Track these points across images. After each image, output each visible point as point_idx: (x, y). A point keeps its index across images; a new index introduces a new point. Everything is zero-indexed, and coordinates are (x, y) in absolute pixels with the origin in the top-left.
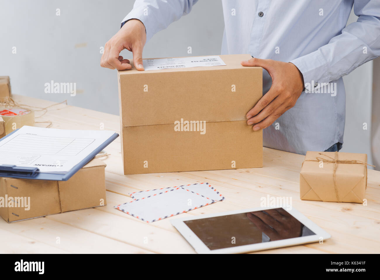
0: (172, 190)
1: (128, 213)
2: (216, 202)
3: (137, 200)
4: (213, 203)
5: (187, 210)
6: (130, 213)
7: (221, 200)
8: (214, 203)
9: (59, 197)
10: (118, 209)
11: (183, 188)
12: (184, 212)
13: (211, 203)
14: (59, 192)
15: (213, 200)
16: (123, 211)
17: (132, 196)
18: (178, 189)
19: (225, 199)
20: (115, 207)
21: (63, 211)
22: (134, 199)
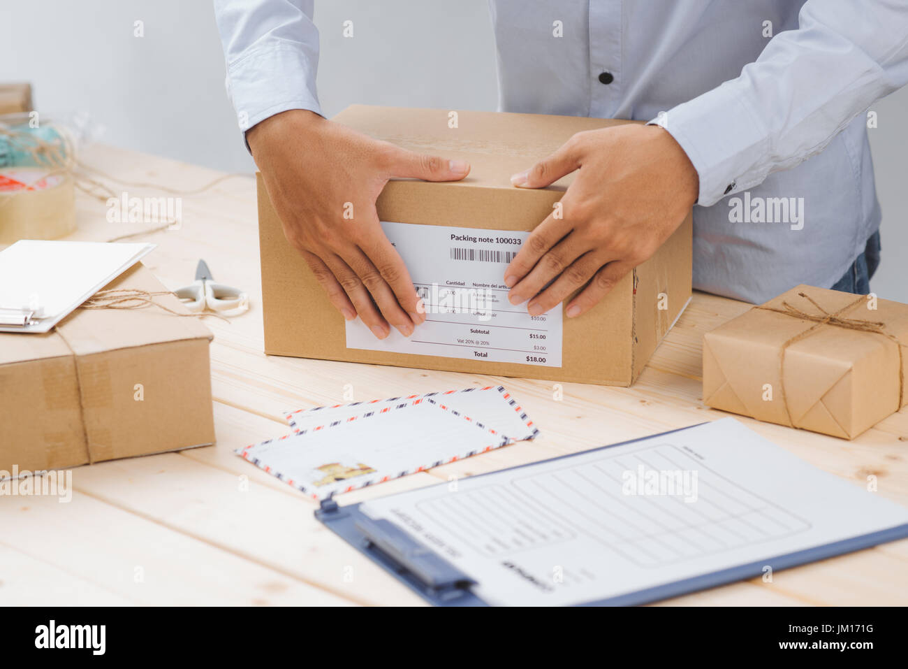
0: (402, 406)
1: (267, 470)
2: (512, 444)
3: (302, 433)
4: (504, 445)
5: (429, 465)
6: (274, 471)
7: (529, 439)
8: (509, 445)
9: (83, 421)
10: (243, 457)
11: (432, 401)
12: (421, 470)
13: (498, 446)
14: (81, 407)
15: (506, 438)
16: (256, 462)
17: (290, 421)
18: (418, 402)
19: (538, 436)
20: (236, 451)
21: (94, 459)
22: (295, 428)
